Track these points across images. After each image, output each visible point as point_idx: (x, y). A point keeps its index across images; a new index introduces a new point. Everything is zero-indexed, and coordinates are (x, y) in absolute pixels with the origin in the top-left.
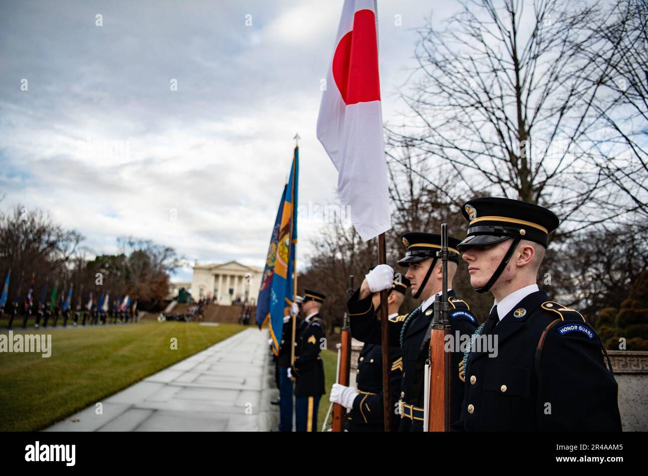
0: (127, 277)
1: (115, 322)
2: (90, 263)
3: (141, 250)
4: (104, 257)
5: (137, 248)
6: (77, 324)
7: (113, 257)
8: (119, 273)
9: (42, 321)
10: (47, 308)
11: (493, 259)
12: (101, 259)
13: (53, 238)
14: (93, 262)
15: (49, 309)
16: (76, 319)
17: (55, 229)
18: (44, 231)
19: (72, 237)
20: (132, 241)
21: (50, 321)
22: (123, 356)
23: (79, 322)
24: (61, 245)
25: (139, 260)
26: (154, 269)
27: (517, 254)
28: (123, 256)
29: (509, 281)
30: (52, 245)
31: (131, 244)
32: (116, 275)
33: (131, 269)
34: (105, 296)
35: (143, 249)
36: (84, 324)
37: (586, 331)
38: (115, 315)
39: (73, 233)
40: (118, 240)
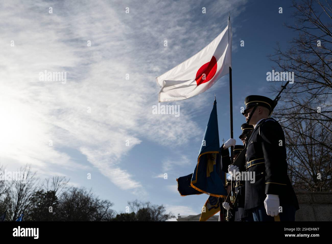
28: (133, 213)
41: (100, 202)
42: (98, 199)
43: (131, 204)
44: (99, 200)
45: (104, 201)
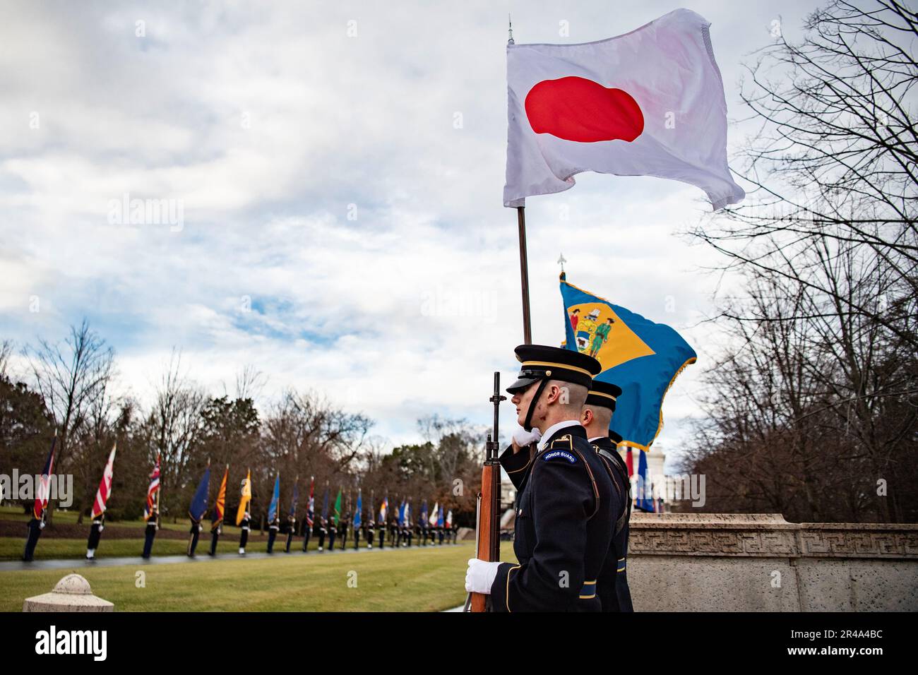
0: (438, 477)
1: (424, 544)
2: (386, 458)
3: (452, 435)
4: (405, 448)
5: (447, 431)
6: (373, 547)
7: (416, 448)
8: (426, 471)
9: (327, 543)
10: (330, 524)
11: (527, 400)
12: (400, 451)
13: (334, 428)
14: (390, 455)
15: (334, 526)
16: (370, 539)
17: (335, 412)
18: (323, 418)
19: (358, 423)
20: (439, 421)
21: (337, 543)
22: (420, 584)
23: (373, 543)
24: (344, 435)
25: (451, 449)
26: (474, 461)
27: (547, 392)
28: (429, 445)
29: (544, 418)
30: (333, 436)
31: (439, 427)
32: (422, 473)
33: (442, 464)
34: (405, 505)
35: (455, 433)
36: (381, 546)
37: (568, 456)
38: (423, 533)
39: (359, 418)
40: (420, 421)
41: (347, 417)
42: (343, 412)
43: (423, 423)
44: (346, 415)
45: (355, 416)
